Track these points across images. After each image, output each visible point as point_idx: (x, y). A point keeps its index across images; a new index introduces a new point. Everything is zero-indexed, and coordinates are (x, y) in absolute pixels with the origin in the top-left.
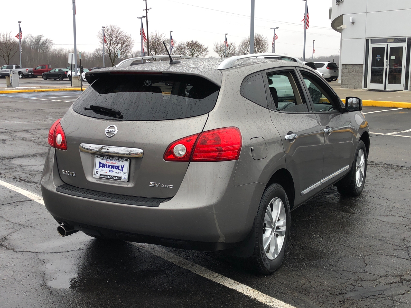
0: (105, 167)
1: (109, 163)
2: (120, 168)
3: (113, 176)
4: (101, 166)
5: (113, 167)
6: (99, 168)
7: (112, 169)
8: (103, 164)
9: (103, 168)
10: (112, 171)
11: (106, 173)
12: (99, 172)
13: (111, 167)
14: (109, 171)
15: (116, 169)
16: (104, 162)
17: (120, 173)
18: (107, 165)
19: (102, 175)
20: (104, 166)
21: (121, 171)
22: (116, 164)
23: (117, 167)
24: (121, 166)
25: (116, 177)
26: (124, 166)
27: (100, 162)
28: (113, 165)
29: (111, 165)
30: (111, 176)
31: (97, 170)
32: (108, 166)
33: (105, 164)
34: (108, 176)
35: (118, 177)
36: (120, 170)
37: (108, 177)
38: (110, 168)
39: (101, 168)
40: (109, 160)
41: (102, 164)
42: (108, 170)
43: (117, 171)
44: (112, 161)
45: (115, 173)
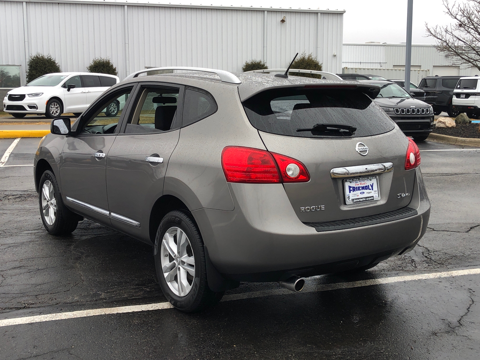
0: (356, 190)
1: (358, 185)
2: (370, 188)
3: (366, 198)
4: (351, 190)
5: (363, 188)
6: (350, 192)
7: (363, 191)
8: (353, 187)
9: (353, 192)
10: (363, 192)
11: (358, 196)
12: (350, 198)
13: (361, 188)
14: (360, 193)
15: (366, 189)
16: (353, 185)
17: (371, 192)
18: (357, 187)
19: (354, 199)
20: (354, 189)
21: (371, 191)
22: (366, 183)
23: (366, 188)
24: (371, 185)
25: (368, 197)
26: (373, 184)
27: (349, 186)
28: (363, 186)
29: (361, 186)
30: (364, 198)
31: (348, 195)
32: (358, 189)
33: (354, 187)
34: (361, 198)
35: (370, 197)
36: (370, 189)
37: (361, 200)
38: (361, 190)
39: (352, 192)
40: (358, 182)
41: (351, 188)
42: (358, 192)
43: (368, 191)
44: (361, 182)
45: (366, 194)
